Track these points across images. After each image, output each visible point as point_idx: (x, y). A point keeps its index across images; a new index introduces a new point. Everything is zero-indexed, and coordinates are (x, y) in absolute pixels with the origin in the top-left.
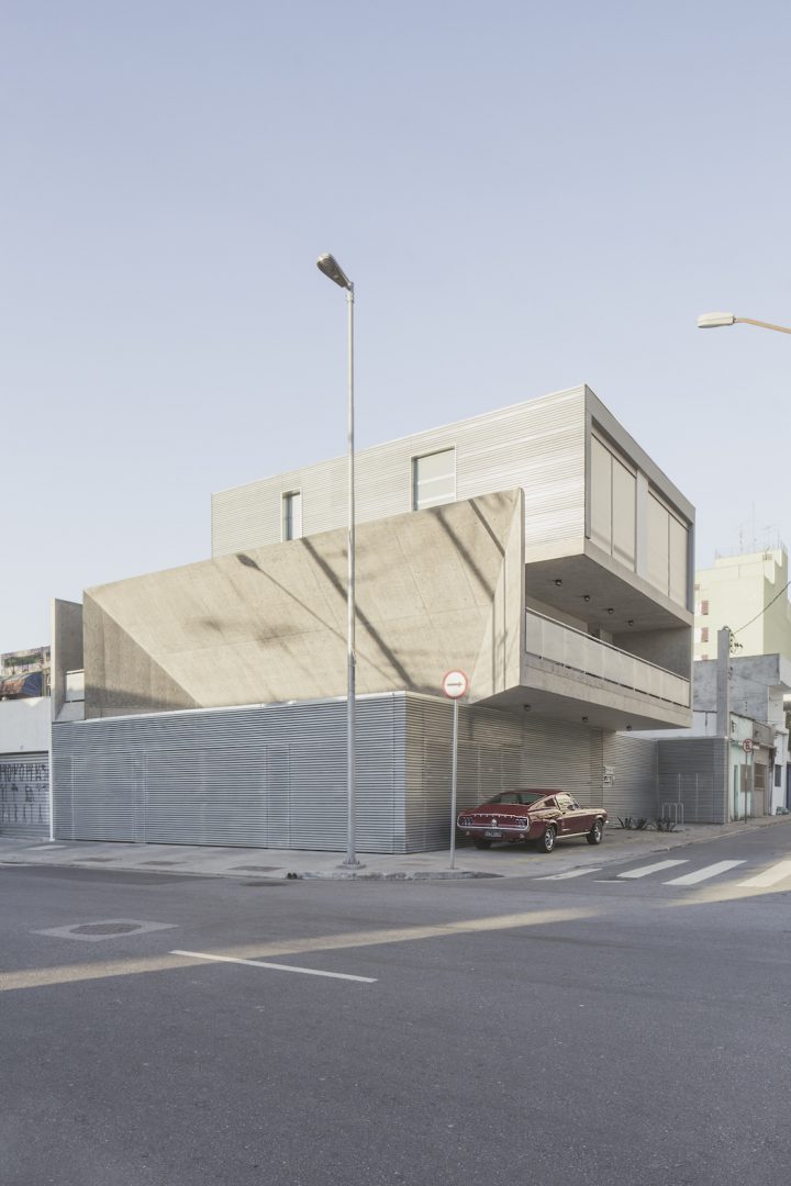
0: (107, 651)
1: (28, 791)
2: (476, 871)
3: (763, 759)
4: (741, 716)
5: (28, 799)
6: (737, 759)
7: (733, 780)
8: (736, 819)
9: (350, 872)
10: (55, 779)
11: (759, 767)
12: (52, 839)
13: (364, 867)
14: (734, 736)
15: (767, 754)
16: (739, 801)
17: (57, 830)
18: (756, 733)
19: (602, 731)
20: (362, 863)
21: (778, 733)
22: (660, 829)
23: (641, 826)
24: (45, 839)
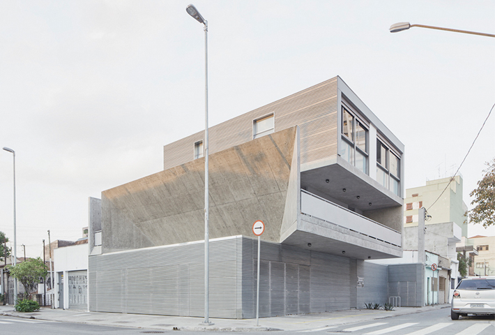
0: (113, 222)
1: (80, 289)
2: (268, 327)
3: (445, 275)
4: (431, 253)
5: (80, 292)
6: (428, 274)
7: (427, 286)
8: (428, 305)
9: (203, 327)
10: (90, 283)
11: (441, 278)
12: (89, 311)
13: (213, 324)
14: (427, 263)
15: (447, 273)
16: (431, 296)
17: (90, 307)
18: (440, 262)
19: (356, 260)
20: (212, 323)
21: (452, 262)
22: (386, 309)
23: (376, 307)
24: (86, 311)
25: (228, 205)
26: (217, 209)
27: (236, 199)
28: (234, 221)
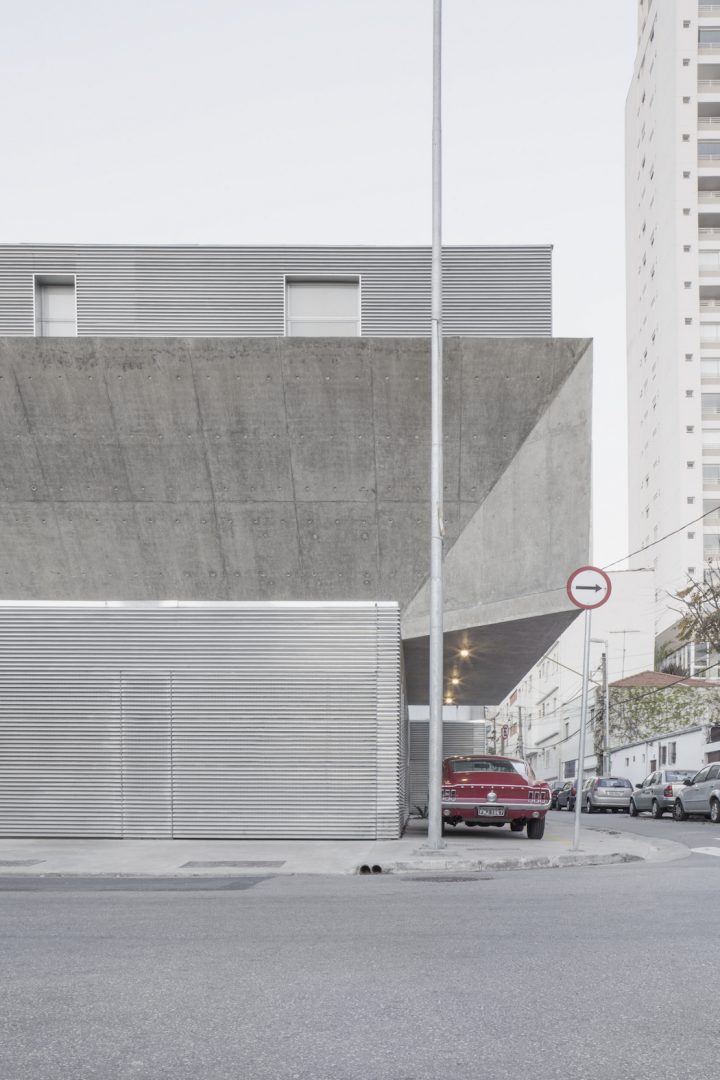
25: (261, 507)
26: (214, 514)
27: (302, 496)
28: (258, 557)
